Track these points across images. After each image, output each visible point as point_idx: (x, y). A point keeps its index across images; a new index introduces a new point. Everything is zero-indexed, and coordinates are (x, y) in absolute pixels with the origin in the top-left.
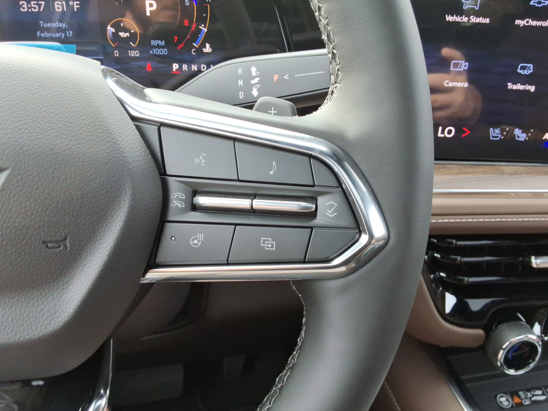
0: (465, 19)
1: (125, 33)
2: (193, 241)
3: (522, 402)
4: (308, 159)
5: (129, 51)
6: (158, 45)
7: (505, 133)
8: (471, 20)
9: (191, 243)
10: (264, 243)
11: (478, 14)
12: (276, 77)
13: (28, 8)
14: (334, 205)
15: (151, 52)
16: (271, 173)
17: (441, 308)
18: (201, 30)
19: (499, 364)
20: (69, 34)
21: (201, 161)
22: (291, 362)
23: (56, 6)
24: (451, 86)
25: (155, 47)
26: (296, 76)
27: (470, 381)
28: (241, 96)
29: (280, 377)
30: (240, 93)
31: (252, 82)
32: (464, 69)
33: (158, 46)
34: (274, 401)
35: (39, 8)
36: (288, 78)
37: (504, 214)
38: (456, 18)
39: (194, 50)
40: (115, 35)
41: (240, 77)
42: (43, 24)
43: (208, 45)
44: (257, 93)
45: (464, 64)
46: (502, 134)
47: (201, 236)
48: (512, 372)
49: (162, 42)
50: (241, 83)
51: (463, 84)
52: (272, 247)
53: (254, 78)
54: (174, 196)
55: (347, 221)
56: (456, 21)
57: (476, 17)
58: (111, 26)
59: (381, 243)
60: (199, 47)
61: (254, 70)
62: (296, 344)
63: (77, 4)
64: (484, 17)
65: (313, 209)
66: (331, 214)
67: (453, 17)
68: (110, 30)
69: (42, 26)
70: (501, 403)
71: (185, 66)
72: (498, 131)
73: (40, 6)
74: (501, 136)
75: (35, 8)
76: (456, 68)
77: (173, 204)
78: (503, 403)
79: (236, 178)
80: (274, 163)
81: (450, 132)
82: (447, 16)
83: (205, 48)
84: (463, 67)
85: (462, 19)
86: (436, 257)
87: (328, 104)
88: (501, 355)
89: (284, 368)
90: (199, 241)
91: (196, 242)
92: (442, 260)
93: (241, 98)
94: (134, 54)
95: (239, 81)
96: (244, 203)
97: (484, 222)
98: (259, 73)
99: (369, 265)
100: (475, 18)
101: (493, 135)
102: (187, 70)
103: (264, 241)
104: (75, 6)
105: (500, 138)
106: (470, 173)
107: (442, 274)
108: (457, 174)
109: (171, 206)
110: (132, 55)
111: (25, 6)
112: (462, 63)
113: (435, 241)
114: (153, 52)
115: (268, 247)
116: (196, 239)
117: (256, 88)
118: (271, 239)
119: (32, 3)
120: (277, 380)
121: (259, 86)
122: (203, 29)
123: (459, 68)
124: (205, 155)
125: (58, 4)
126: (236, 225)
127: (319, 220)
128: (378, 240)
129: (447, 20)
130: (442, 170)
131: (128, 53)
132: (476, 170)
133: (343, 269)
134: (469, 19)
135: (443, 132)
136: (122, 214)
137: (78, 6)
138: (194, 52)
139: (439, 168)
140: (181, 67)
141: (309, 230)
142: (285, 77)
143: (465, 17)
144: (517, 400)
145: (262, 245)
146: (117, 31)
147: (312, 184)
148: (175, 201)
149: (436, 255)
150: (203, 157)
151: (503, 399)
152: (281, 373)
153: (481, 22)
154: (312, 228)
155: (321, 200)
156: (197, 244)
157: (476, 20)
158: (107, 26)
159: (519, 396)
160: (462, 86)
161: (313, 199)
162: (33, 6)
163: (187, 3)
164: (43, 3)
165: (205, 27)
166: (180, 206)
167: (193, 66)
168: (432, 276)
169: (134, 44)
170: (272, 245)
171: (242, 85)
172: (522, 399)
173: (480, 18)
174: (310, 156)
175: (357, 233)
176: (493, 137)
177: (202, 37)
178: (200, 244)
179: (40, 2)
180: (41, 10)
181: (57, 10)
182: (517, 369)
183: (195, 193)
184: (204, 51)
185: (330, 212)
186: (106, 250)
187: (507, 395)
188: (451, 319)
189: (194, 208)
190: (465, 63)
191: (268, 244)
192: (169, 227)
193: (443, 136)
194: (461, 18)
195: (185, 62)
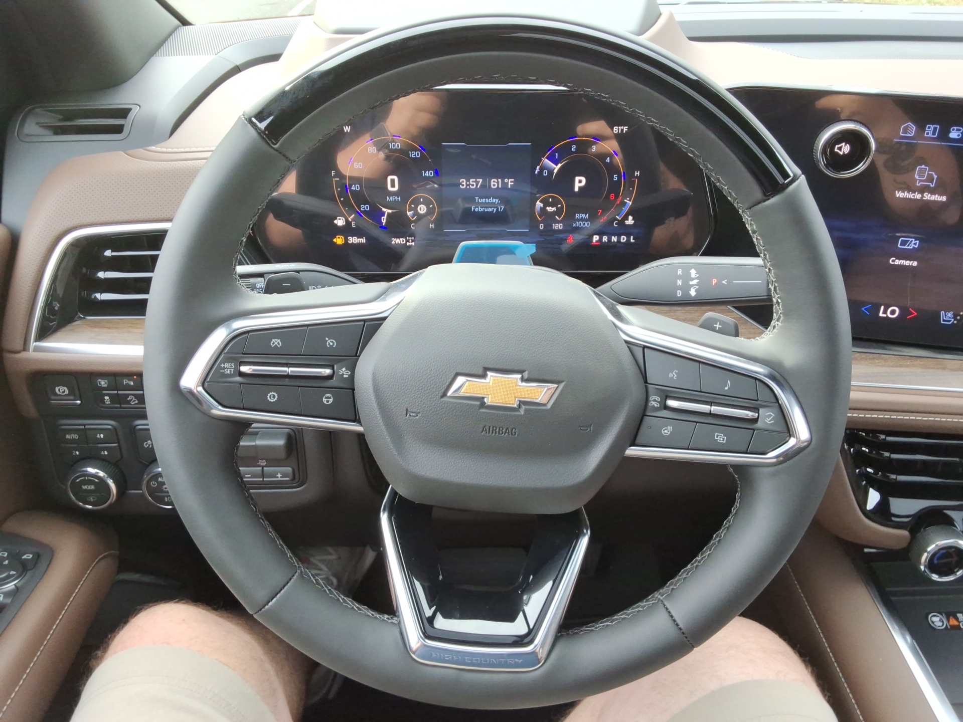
0: (918, 196)
1: (552, 207)
2: (664, 430)
3: (959, 625)
4: (754, 381)
5: (554, 225)
6: (582, 218)
7: (958, 318)
8: (925, 197)
9: (663, 432)
10: (717, 437)
11: (932, 191)
12: (714, 281)
13: (467, 185)
14: (771, 415)
15: (574, 225)
16: (726, 388)
17: (862, 503)
18: (626, 203)
19: (922, 568)
20: (501, 208)
21: (674, 375)
22: (726, 524)
23: (492, 183)
24: (897, 263)
25: (578, 220)
26: (734, 282)
27: (895, 594)
28: (679, 294)
29: (717, 535)
30: (678, 291)
31: (691, 283)
32: (913, 247)
33: (582, 220)
34: (714, 549)
35: (477, 185)
36: (726, 283)
37: (938, 413)
38: (908, 194)
39: (617, 222)
40: (543, 210)
41: (680, 277)
42: (478, 199)
43: (630, 218)
44: (695, 293)
45: (913, 242)
46: (955, 318)
47: (670, 428)
48: (935, 577)
49: (586, 215)
50: (679, 282)
51: (912, 262)
52: (723, 440)
53: (693, 279)
54: (652, 398)
55: (781, 427)
56: (907, 197)
57: (931, 195)
58: (540, 202)
59: (806, 444)
60: (622, 219)
61: (693, 273)
62: (730, 512)
63: (511, 182)
64: (941, 195)
65: (756, 417)
66: (770, 421)
67: (904, 193)
68: (539, 204)
69: (477, 201)
70: (933, 622)
71: (605, 238)
72: (950, 315)
73: (477, 183)
74: (954, 320)
75: (473, 185)
76: (905, 245)
77: (651, 404)
78: (935, 623)
79: (700, 390)
80: (729, 382)
81: (893, 312)
82: (897, 192)
83: (628, 220)
84: (913, 245)
85: (914, 196)
86: (864, 451)
87: (771, 335)
88: (924, 557)
89: (721, 528)
90: (668, 431)
91: (666, 431)
92: (869, 454)
93: (678, 295)
94: (558, 227)
95: (678, 280)
96: (705, 408)
97: (915, 420)
98: (698, 275)
99: (794, 459)
100: (929, 195)
101: (945, 319)
102: (606, 241)
103: (717, 436)
104: (510, 184)
105: (953, 322)
106: (907, 366)
107: (869, 470)
108: (892, 366)
109: (650, 405)
110: (556, 228)
111: (464, 183)
112: (912, 241)
113: (864, 434)
114: (576, 225)
115: (720, 440)
116: (667, 429)
117: (694, 288)
118: (722, 435)
119: (471, 180)
120: (714, 536)
121: (697, 287)
122: (628, 202)
123: (908, 246)
124: (677, 371)
125: (494, 182)
126: (697, 422)
127: (759, 424)
128: (803, 442)
129: (897, 196)
130: (877, 361)
131: (553, 226)
132: (915, 363)
133: (774, 460)
134: (923, 196)
135: (885, 312)
136: (625, 411)
137: (513, 183)
138: (616, 224)
139: (874, 358)
140: (601, 239)
141: (752, 431)
142: (724, 282)
143: (918, 194)
144: (953, 622)
145: (716, 438)
146: (545, 206)
147: (756, 399)
148: (652, 402)
149: (863, 449)
150: (675, 373)
151: (934, 619)
152: (717, 531)
153: (936, 199)
154: (754, 430)
155: (761, 410)
156: (667, 433)
157: (930, 197)
158: (536, 202)
159: (957, 619)
160: (911, 265)
161: (755, 409)
162: (471, 183)
163: (615, 178)
164: (481, 180)
165: (630, 200)
166: (656, 405)
167: (613, 237)
168: (857, 471)
169: (560, 218)
170: (724, 439)
171: (681, 284)
172: (960, 622)
173: (935, 195)
174: (756, 379)
175: (788, 436)
176: (944, 321)
177: (625, 209)
178: (669, 433)
179: (478, 180)
180: (478, 187)
181: (492, 187)
182: (941, 574)
183: (667, 397)
184: (626, 223)
185: (769, 420)
186: (614, 434)
187: (942, 615)
188: (872, 516)
189: (666, 407)
190: (915, 241)
191: (720, 438)
192: (647, 419)
193: (885, 315)
194: (914, 194)
195: (605, 234)
